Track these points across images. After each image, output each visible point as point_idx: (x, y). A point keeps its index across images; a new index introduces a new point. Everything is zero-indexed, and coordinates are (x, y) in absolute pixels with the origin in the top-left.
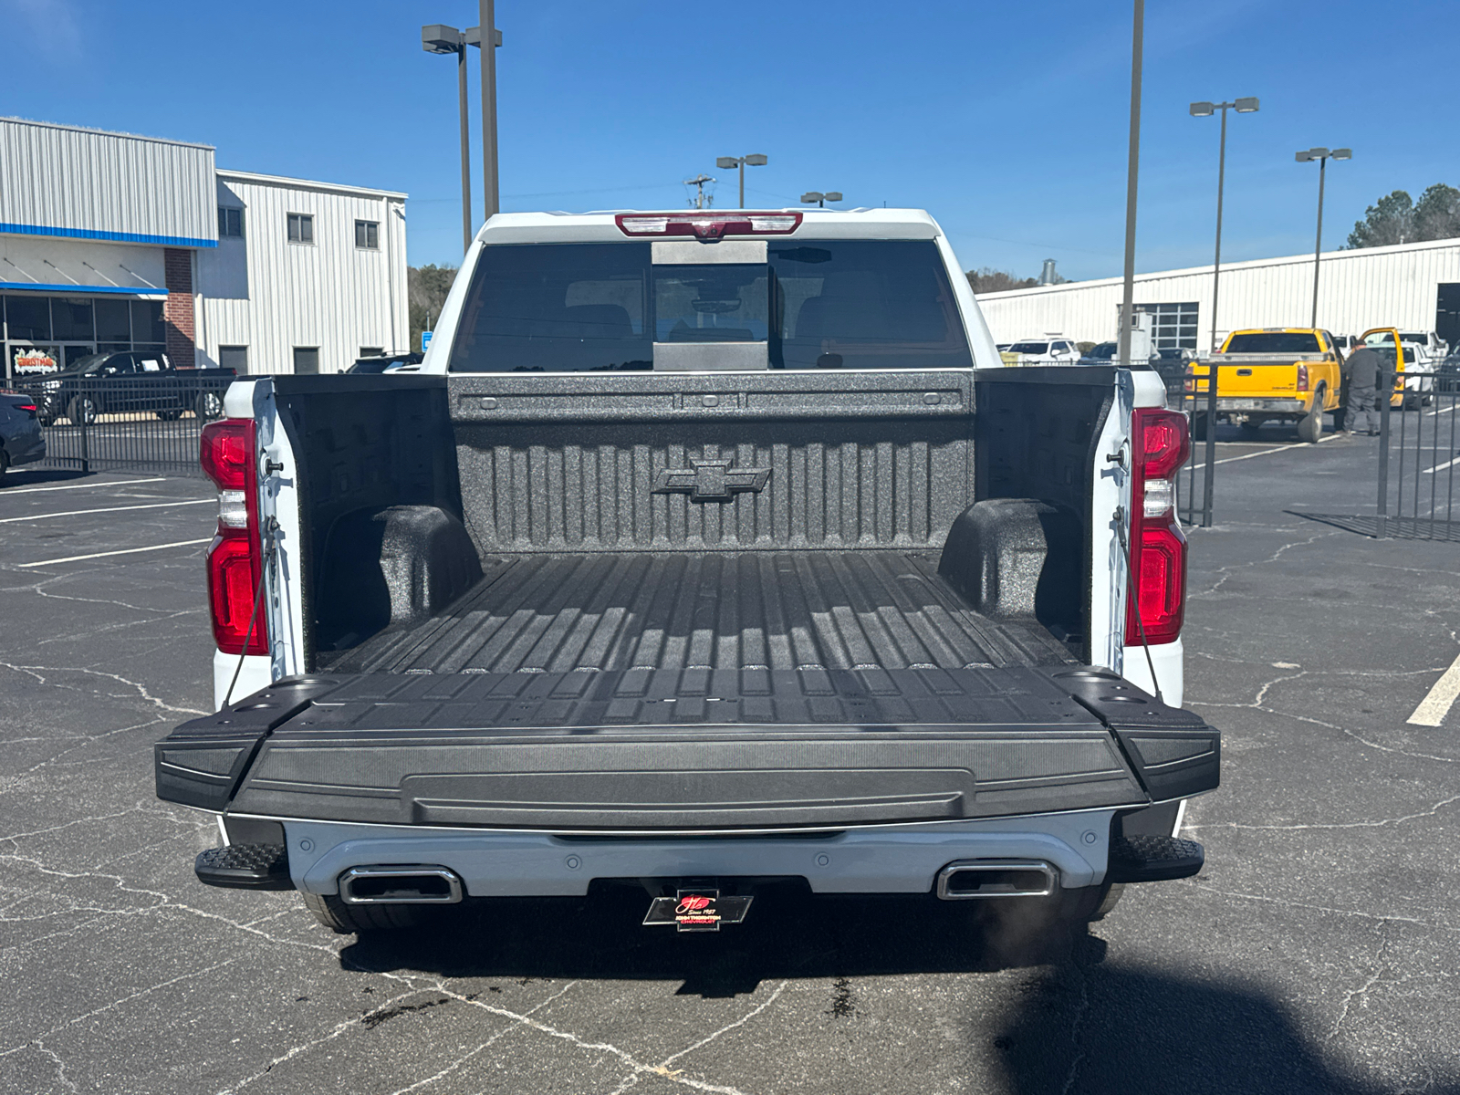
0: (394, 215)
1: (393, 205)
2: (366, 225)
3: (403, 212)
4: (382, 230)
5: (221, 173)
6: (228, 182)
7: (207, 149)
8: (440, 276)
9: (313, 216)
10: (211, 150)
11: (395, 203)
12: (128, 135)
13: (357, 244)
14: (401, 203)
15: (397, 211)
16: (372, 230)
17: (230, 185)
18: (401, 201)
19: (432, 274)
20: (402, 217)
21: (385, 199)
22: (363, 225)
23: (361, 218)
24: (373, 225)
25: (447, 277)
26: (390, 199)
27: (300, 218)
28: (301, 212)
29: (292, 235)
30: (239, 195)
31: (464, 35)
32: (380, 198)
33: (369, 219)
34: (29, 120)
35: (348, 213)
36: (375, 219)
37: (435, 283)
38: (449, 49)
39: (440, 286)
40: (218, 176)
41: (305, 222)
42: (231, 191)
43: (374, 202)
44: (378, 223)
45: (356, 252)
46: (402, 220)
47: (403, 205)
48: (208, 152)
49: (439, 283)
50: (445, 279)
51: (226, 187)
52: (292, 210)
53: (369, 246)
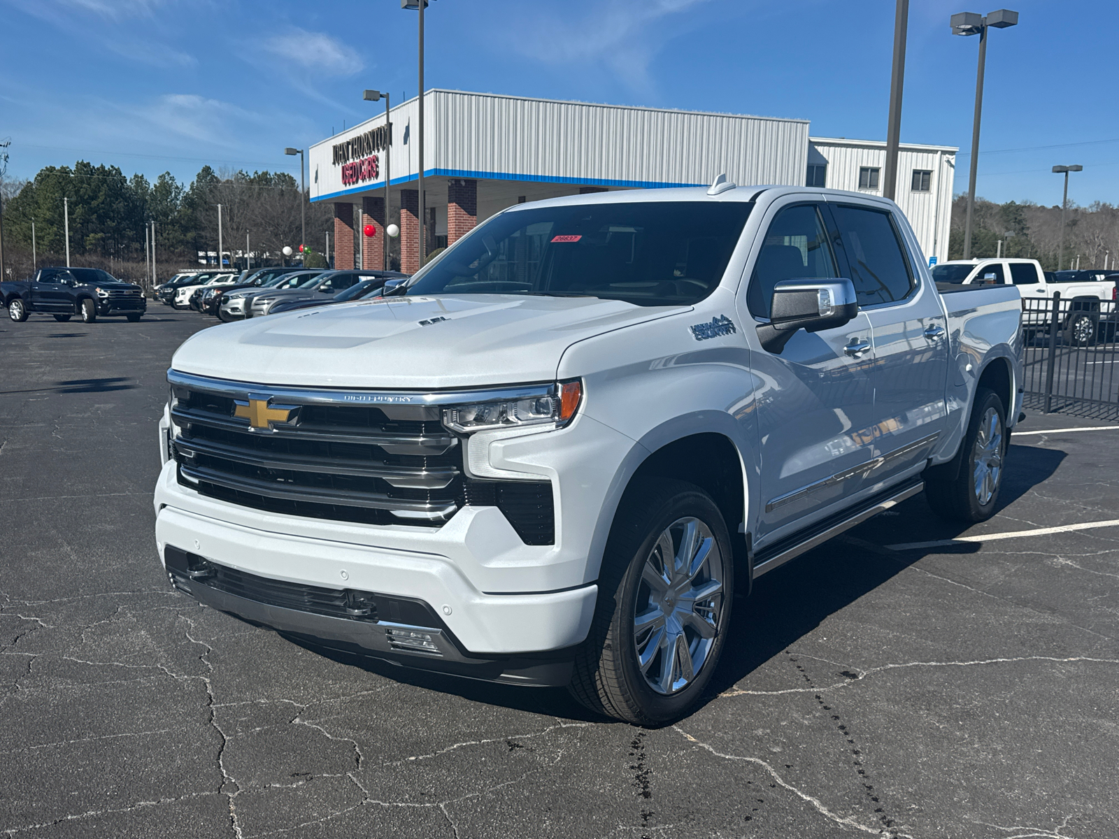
0: (945, 165)
1: (945, 157)
2: (922, 173)
3: (953, 162)
4: (935, 177)
5: (813, 140)
6: (819, 146)
7: (804, 123)
8: (1017, 211)
9: (880, 168)
10: (807, 123)
11: (947, 155)
12: (749, 116)
13: (912, 188)
14: (952, 155)
15: (948, 162)
16: (926, 176)
17: (820, 149)
18: (952, 153)
19: (1011, 209)
20: (952, 166)
21: (939, 153)
22: (920, 173)
23: (918, 168)
24: (928, 173)
25: (1022, 211)
26: (944, 152)
27: (870, 170)
28: (871, 166)
29: (862, 183)
30: (825, 156)
31: (986, 18)
32: (937, 151)
33: (924, 168)
34: (684, 110)
35: (909, 165)
36: (929, 169)
37: (1012, 216)
38: (973, 32)
39: (1016, 219)
40: (810, 142)
41: (873, 173)
42: (820, 153)
43: (930, 155)
44: (932, 171)
45: (911, 194)
46: (952, 169)
47: (954, 156)
48: (805, 125)
49: (1015, 216)
50: (1021, 213)
51: (816, 150)
52: (865, 165)
53: (922, 189)
